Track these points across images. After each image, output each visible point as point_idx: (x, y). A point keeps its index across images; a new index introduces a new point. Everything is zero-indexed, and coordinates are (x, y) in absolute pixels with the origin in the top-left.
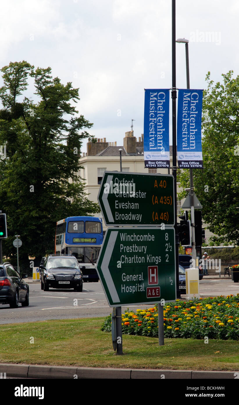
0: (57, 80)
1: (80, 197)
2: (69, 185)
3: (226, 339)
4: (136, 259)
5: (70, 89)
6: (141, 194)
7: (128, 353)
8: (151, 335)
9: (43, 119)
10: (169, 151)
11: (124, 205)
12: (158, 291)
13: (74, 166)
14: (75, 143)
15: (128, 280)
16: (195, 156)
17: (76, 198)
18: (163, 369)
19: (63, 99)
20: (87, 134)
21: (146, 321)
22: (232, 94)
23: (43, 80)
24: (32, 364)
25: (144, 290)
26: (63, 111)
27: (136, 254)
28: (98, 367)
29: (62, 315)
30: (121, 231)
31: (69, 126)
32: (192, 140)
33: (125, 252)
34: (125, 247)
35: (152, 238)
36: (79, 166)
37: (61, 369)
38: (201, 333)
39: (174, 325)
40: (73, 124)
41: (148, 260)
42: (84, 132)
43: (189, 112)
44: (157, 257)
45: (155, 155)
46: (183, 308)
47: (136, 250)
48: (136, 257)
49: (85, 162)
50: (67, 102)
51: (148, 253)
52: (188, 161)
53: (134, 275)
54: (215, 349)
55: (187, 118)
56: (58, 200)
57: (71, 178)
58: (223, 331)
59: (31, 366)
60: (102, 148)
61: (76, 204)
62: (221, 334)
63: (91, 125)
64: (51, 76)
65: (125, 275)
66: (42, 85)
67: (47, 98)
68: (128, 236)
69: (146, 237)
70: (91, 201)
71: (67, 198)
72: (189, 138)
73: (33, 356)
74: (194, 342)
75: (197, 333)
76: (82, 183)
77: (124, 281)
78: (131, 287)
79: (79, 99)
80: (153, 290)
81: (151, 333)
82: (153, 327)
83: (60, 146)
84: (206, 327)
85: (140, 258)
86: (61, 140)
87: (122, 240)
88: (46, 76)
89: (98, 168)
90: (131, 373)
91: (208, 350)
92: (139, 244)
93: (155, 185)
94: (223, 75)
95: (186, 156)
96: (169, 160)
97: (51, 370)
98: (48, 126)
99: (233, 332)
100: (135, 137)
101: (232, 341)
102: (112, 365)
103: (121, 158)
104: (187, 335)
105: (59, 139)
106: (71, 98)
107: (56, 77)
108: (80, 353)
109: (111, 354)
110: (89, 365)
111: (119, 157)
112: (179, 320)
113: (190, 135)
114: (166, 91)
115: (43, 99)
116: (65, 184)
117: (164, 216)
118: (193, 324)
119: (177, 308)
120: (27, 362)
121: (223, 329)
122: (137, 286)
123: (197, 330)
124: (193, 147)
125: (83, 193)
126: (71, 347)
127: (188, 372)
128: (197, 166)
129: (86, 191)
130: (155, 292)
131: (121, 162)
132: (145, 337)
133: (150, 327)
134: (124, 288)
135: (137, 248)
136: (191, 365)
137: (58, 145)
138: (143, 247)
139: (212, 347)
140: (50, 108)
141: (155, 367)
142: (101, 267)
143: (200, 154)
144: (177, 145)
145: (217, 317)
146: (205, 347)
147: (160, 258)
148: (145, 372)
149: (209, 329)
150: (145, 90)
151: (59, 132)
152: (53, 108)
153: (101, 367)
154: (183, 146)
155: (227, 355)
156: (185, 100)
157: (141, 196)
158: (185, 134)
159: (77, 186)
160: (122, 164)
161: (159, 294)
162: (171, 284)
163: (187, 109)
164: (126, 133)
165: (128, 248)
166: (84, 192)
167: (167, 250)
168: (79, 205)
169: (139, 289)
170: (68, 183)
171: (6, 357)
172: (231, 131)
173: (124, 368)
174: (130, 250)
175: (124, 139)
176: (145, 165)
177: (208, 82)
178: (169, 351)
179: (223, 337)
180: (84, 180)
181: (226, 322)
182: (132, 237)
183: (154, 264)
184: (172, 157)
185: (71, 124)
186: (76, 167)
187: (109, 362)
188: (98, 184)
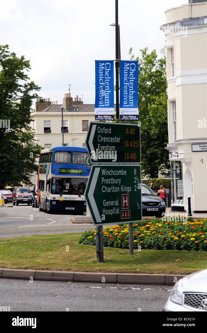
0: (14, 54)
1: (32, 143)
2: (23, 133)
3: (181, 249)
4: (113, 189)
5: (23, 61)
6: (116, 139)
7: (107, 261)
8: (121, 247)
9: (3, 84)
10: (114, 107)
11: (104, 148)
12: (129, 213)
13: (27, 119)
14: (28, 102)
15: (108, 205)
16: (133, 112)
17: (28, 143)
18: (141, 273)
19: (18, 69)
20: (37, 95)
21: (115, 236)
22: (148, 65)
23: (3, 54)
24: (36, 269)
25: (119, 213)
26: (18, 77)
27: (113, 185)
28: (89, 272)
29: (37, 232)
30: (102, 168)
31: (23, 89)
32: (131, 99)
33: (105, 183)
34: (105, 180)
35: (125, 173)
36: (30, 119)
37: (61, 273)
38: (161, 245)
39: (138, 239)
40: (26, 88)
41: (122, 189)
42: (34, 94)
43: (128, 78)
44: (128, 187)
45: (103, 110)
46: (140, 226)
47: (113, 182)
48: (113, 187)
49: (34, 116)
50: (22, 71)
51: (122, 184)
52: (128, 115)
53: (112, 201)
54: (175, 257)
55: (127, 83)
56: (15, 145)
57: (24, 128)
58: (178, 243)
59: (37, 271)
60: (47, 106)
61: (29, 148)
62: (176, 246)
63: (40, 88)
64: (9, 51)
65: (105, 201)
66: (2, 58)
67: (6, 68)
68: (107, 171)
69: (121, 172)
70: (39, 145)
71: (21, 143)
72: (128, 98)
73: (35, 263)
74: (157, 252)
75: (158, 245)
76: (33, 132)
77: (104, 206)
78: (109, 210)
79: (31, 69)
80: (126, 213)
81: (121, 245)
82: (122, 241)
83: (16, 104)
84: (165, 240)
85: (116, 188)
86: (17, 100)
87: (103, 175)
88: (5, 51)
89: (44, 121)
90: (117, 277)
91: (170, 258)
92: (116, 177)
93: (127, 133)
94: (141, 50)
95: (126, 111)
96: (114, 114)
97: (53, 274)
98: (7, 89)
99: (186, 245)
100: (72, 98)
101: (186, 251)
102: (100, 270)
103: (62, 113)
104: (150, 247)
105: (15, 99)
106: (24, 68)
107: (12, 52)
108: (70, 261)
109: (94, 262)
110: (82, 270)
111: (61, 112)
112: (142, 236)
113: (129, 96)
114: (111, 62)
115: (3, 68)
116: (20, 133)
117: (133, 156)
118: (153, 238)
119: (135, 226)
120: (32, 268)
121: (178, 242)
122: (114, 209)
123: (158, 243)
124: (131, 104)
125: (33, 140)
126: (62, 256)
127: (162, 276)
128: (135, 119)
129: (35, 138)
130: (127, 214)
131: (62, 116)
132: (117, 249)
133: (120, 241)
134: (105, 211)
135: (113, 180)
136: (163, 270)
137: (14, 103)
138: (118, 180)
139: (172, 256)
140: (9, 75)
141: (135, 272)
142: (88, 195)
143: (137, 109)
144: (119, 103)
145: (170, 233)
146: (166, 256)
147: (130, 188)
148: (128, 275)
149: (167, 243)
150: (95, 61)
151: (15, 93)
152: (10, 75)
153: (92, 272)
154: (124, 103)
155: (187, 262)
156: (126, 69)
157: (116, 141)
158: (125, 95)
159: (29, 134)
160: (63, 118)
161: (130, 216)
162: (139, 208)
163: (127, 76)
164: (65, 95)
165: (107, 181)
166: (34, 138)
167: (135, 182)
168: (30, 149)
169: (116, 212)
170: (23, 132)
171: (14, 264)
172: (147, 93)
173: (110, 273)
174: (109, 182)
175: (64, 99)
176: (96, 118)
177: (130, 56)
178: (140, 259)
179: (179, 248)
180: (34, 130)
181: (179, 237)
182: (115, 172)
183: (126, 192)
184: (115, 112)
185: (24, 88)
186: (29, 120)
187: (97, 268)
188: (44, 132)
